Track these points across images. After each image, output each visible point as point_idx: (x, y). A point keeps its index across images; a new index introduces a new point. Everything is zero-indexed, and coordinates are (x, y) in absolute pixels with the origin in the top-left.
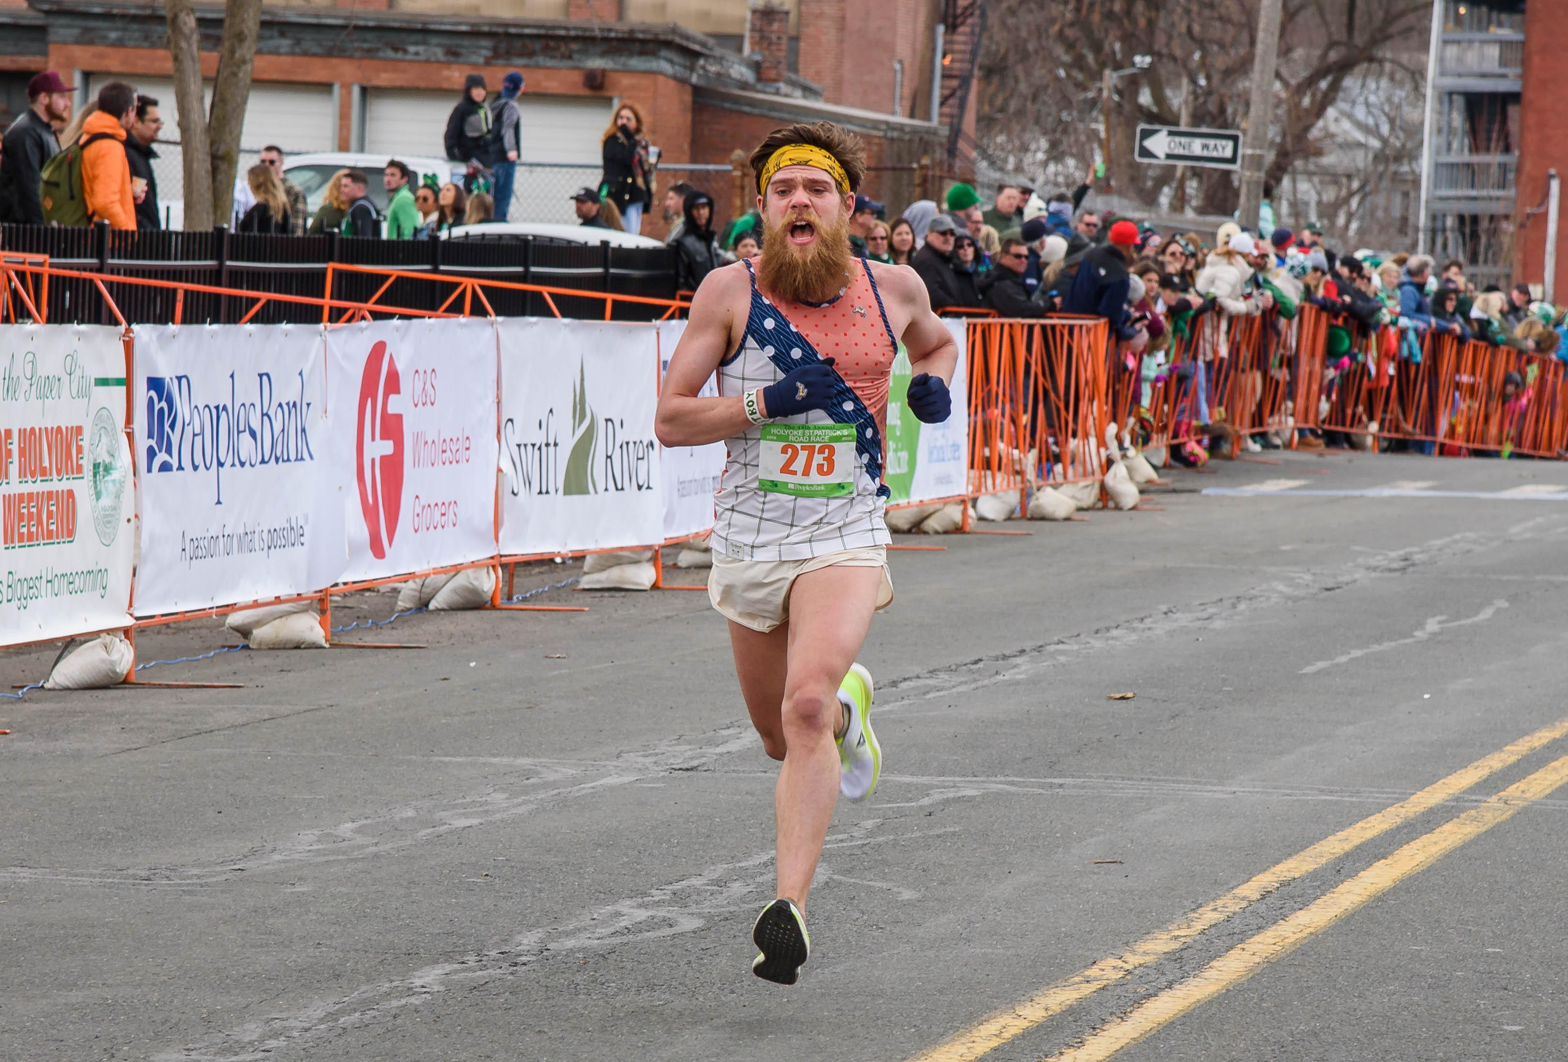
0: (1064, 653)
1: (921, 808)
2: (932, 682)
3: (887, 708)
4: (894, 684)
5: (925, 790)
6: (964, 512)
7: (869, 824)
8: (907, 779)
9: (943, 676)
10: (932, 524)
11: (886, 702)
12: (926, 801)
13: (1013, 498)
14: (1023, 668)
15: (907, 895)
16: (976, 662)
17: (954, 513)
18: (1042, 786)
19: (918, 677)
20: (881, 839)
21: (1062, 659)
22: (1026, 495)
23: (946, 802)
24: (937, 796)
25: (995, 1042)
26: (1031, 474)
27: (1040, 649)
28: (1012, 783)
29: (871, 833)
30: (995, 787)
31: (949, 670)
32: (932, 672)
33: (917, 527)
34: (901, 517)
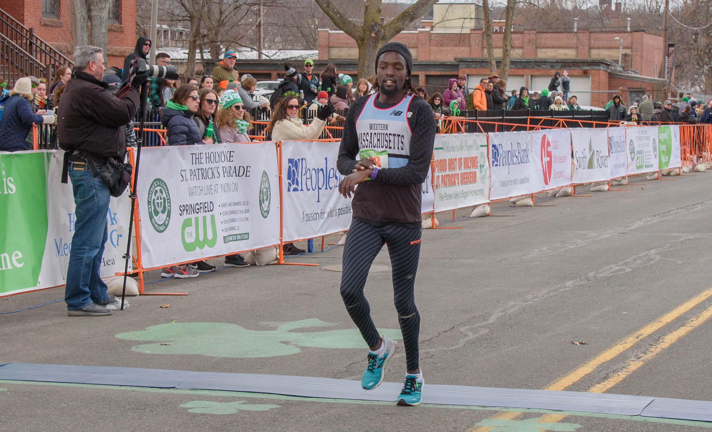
0: (708, 203)
1: (680, 241)
2: (678, 211)
3: (668, 218)
4: (669, 212)
5: (680, 237)
6: (680, 171)
7: (668, 245)
8: (675, 234)
9: (680, 210)
10: (672, 173)
11: (667, 216)
12: (681, 240)
13: (691, 167)
14: (699, 208)
15: (680, 262)
16: (688, 206)
17: (677, 171)
18: (708, 235)
19: (674, 210)
20: (671, 249)
21: (708, 205)
22: (694, 166)
23: (686, 240)
24: (683, 238)
25: (706, 297)
26: (695, 161)
27: (702, 203)
28: (701, 235)
29: (669, 248)
30: (697, 236)
31: (681, 208)
32: (678, 209)
33: (668, 174)
34: (665, 173)
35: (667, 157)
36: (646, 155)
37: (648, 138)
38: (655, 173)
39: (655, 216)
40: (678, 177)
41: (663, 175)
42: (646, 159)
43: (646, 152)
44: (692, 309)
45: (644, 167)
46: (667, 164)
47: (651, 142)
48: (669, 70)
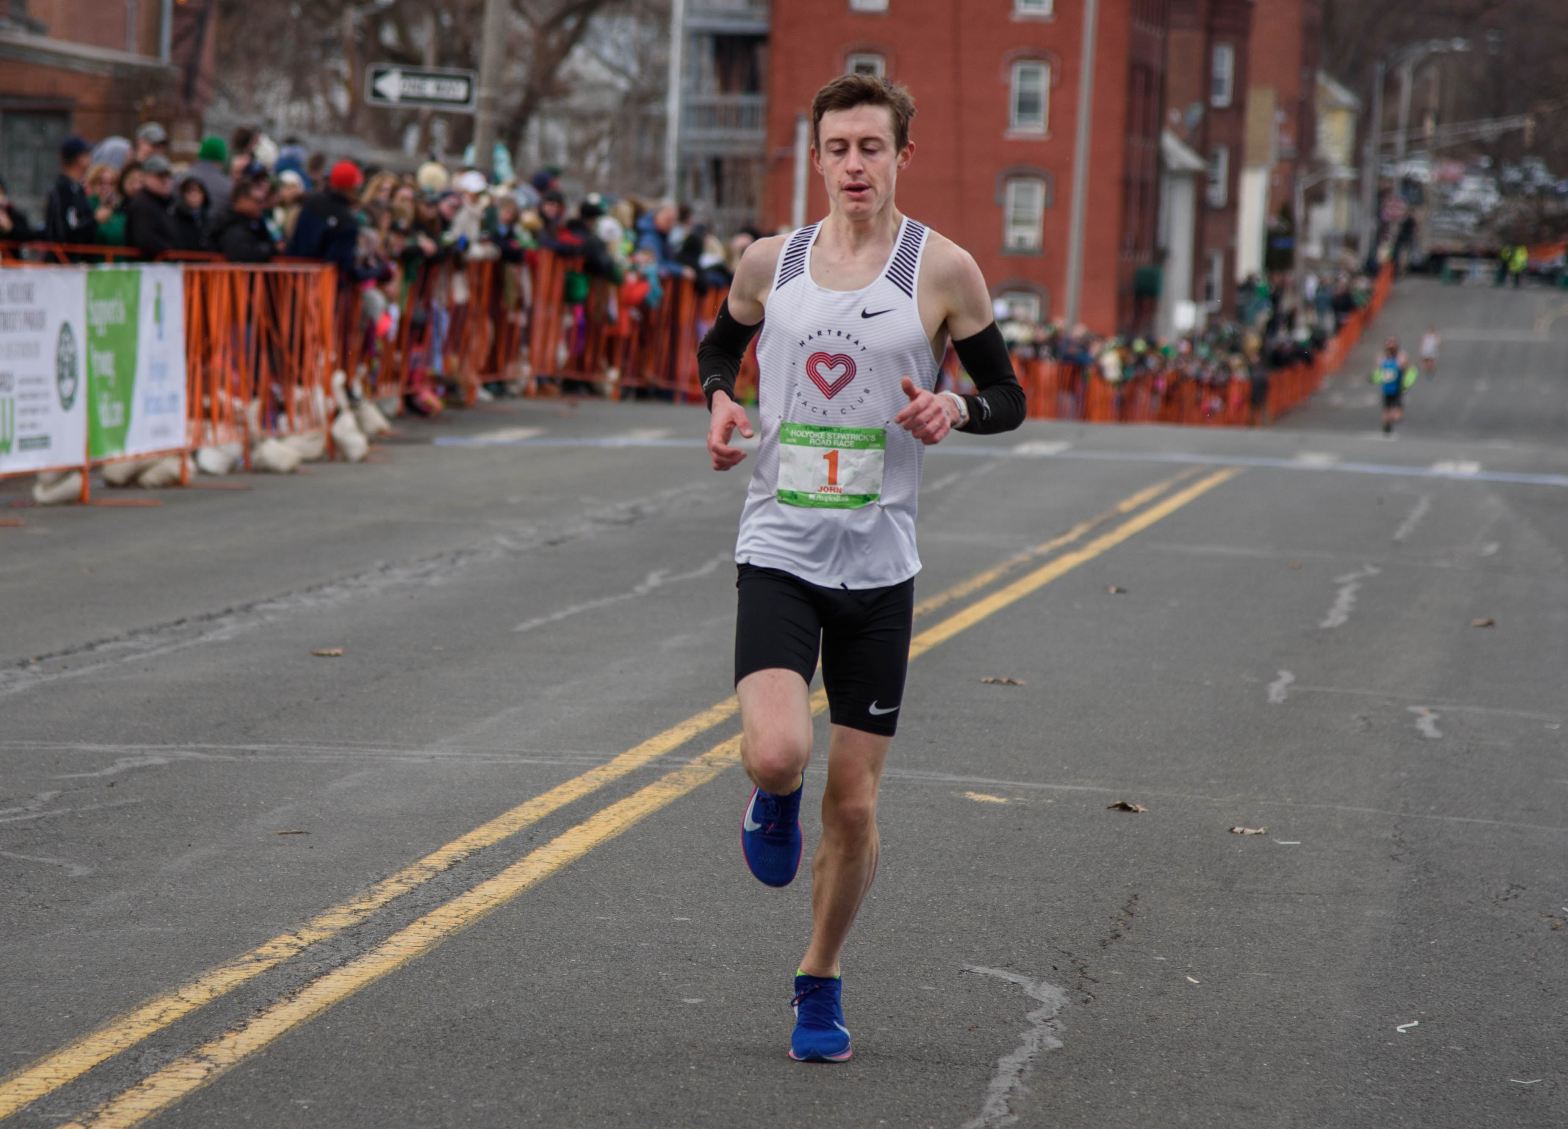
0: (273, 612)
1: (103, 778)
2: (130, 644)
3: (80, 672)
4: (90, 646)
5: (110, 759)
6: (183, 467)
7: (46, 796)
8: (93, 747)
9: (144, 637)
10: (150, 477)
11: (80, 666)
12: (110, 771)
13: (235, 449)
14: (229, 628)
15: (79, 871)
16: (180, 622)
17: (172, 466)
18: (234, 753)
19: (117, 639)
20: (58, 812)
21: (270, 618)
22: (249, 445)
23: (131, 771)
24: (122, 765)
25: (152, 1028)
26: (254, 426)
27: (247, 608)
28: (203, 751)
29: (48, 806)
30: (184, 755)
31: (151, 631)
32: (133, 634)
33: (133, 481)
34: (116, 472)
35: (118, 407)
36: (23, 396)
37: (35, 321)
38: (66, 473)
39: (24, 664)
40: (174, 492)
41: (111, 485)
42: (24, 411)
43: (24, 381)
44: (79, 1080)
45: (15, 446)
46: (119, 436)
47: (48, 339)
48: (188, 21)
